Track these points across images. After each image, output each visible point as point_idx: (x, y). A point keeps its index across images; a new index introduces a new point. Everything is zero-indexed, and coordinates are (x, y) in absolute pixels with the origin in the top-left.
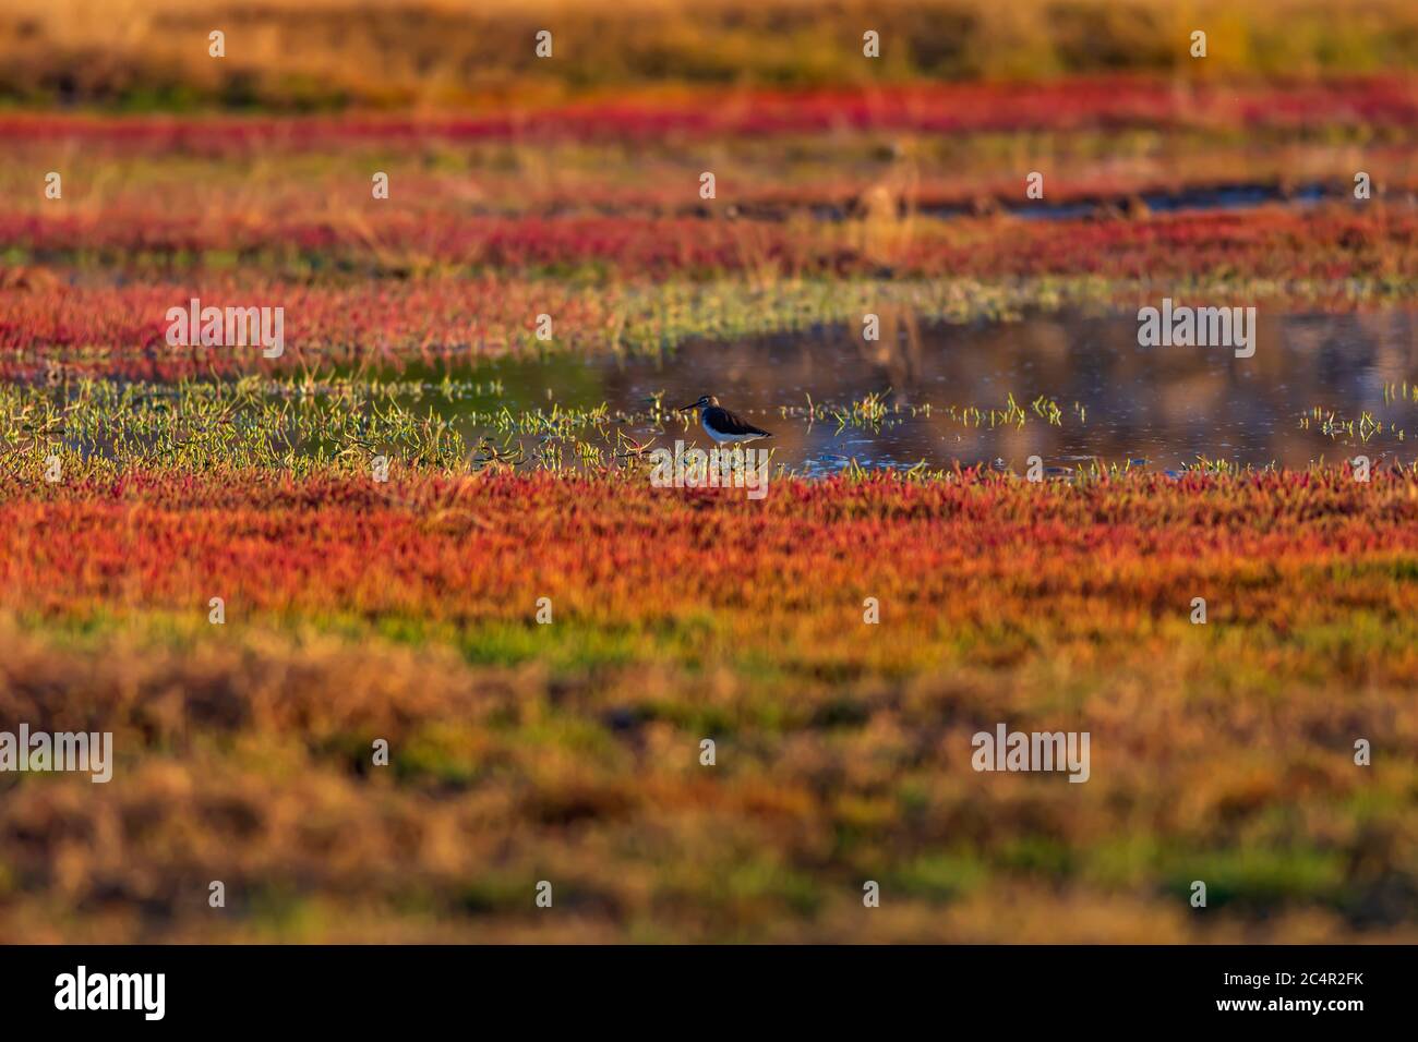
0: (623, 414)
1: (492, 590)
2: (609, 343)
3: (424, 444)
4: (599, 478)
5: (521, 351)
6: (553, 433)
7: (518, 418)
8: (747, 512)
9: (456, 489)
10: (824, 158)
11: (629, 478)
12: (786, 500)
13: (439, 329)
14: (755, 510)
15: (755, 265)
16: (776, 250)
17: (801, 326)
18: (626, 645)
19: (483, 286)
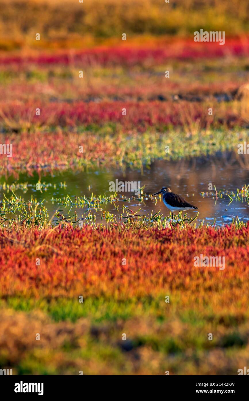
0: (125, 197)
1: (63, 284)
2: (118, 163)
3: (29, 213)
4: (114, 229)
5: (75, 167)
6: (91, 207)
7: (74, 201)
8: (186, 243)
9: (45, 235)
10: (221, 70)
11: (129, 228)
12: (205, 238)
13: (36, 158)
14: (190, 243)
15: (188, 123)
16: (198, 116)
17: (210, 153)
18: (128, 309)
19: (56, 136)
